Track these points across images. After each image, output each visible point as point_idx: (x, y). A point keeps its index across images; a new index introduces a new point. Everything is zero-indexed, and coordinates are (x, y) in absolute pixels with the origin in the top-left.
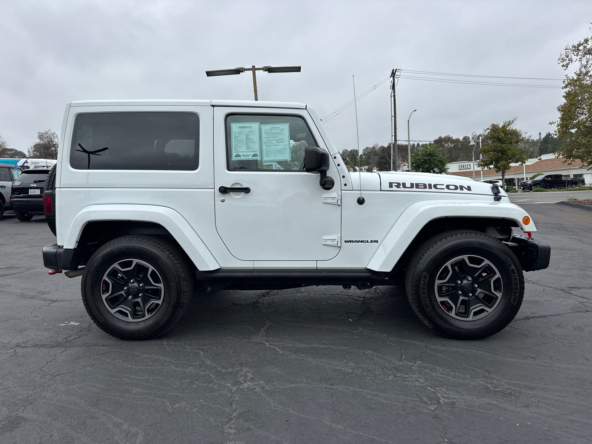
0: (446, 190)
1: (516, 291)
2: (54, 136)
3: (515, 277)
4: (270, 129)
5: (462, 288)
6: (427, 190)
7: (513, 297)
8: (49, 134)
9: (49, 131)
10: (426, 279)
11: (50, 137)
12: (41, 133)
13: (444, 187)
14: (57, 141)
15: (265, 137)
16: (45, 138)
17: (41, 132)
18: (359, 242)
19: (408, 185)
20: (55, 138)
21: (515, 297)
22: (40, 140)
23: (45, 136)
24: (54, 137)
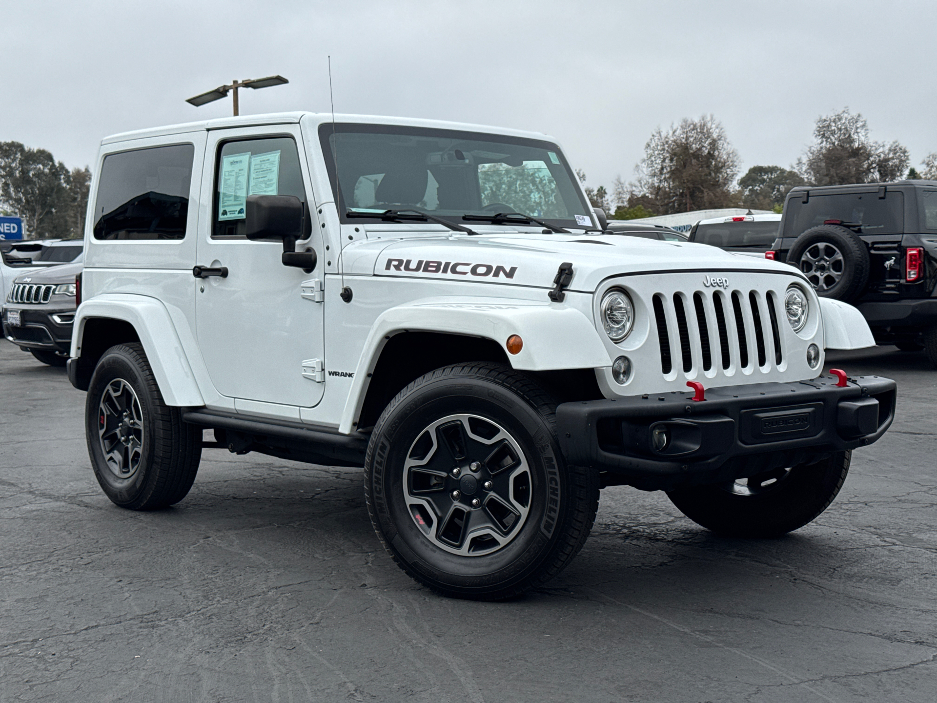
0: (470, 276)
1: (552, 506)
2: (858, 126)
3: (551, 476)
4: (260, 163)
5: (456, 484)
6: (440, 275)
7: (545, 518)
8: (843, 121)
9: (844, 112)
10: (384, 453)
11: (846, 129)
12: (825, 121)
13: (468, 269)
14: (863, 138)
15: (254, 178)
16: (833, 133)
17: (824, 118)
18: (346, 376)
19: (413, 266)
20: (859, 130)
21: (549, 520)
22: (820, 141)
23: (833, 128)
24: (857, 128)
